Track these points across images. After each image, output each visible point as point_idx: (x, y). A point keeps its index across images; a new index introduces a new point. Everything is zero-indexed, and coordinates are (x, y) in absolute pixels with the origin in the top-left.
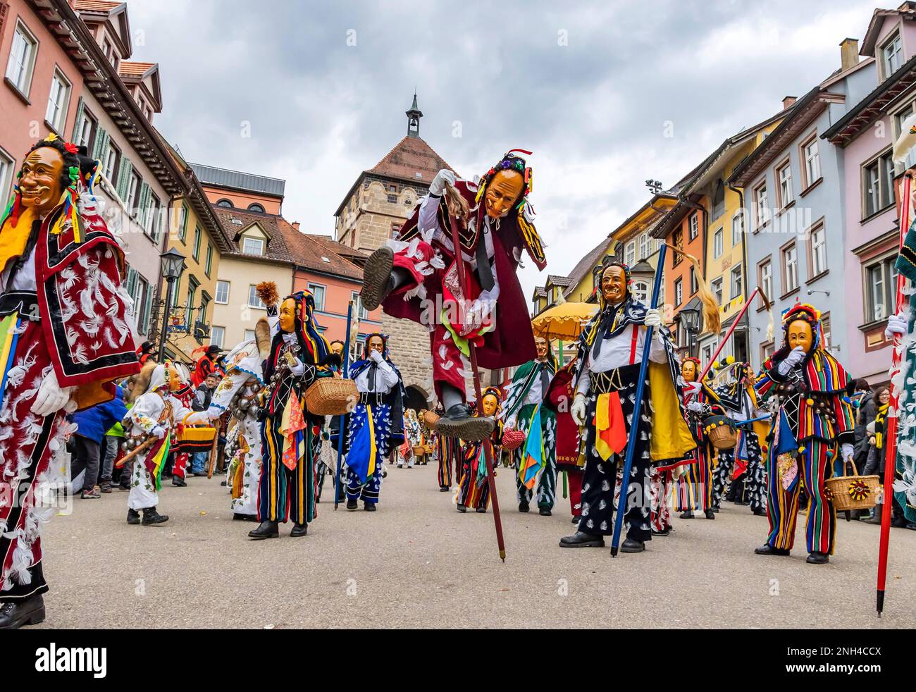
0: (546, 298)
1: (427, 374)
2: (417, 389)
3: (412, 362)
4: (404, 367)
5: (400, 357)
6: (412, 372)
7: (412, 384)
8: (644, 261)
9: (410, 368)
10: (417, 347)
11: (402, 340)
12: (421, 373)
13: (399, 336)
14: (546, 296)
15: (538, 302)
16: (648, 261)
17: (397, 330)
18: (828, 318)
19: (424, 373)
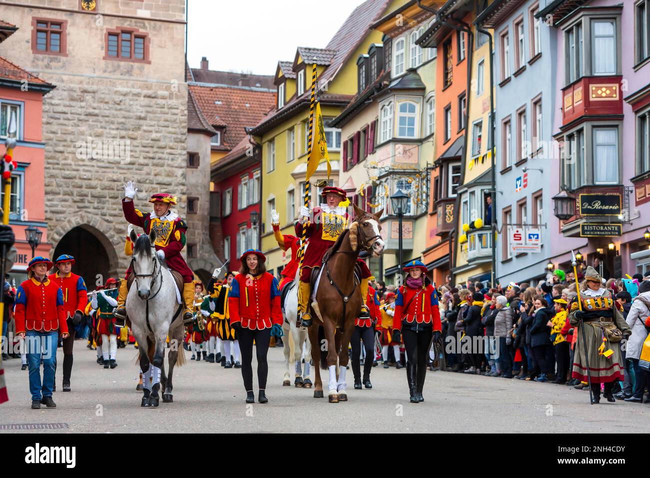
0: (295, 80)
1: (106, 205)
2: (90, 230)
3: (81, 187)
4: (67, 197)
5: (60, 181)
6: (81, 205)
7: (81, 223)
8: (413, 71)
9: (77, 198)
10: (87, 163)
11: (62, 152)
12: (96, 205)
13: (56, 145)
14: (294, 77)
15: (282, 85)
16: (419, 71)
17: (52, 135)
18: (541, 195)
19: (100, 205)
